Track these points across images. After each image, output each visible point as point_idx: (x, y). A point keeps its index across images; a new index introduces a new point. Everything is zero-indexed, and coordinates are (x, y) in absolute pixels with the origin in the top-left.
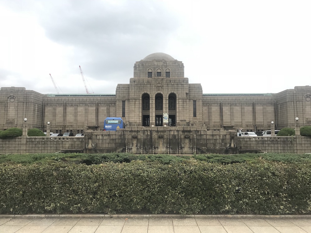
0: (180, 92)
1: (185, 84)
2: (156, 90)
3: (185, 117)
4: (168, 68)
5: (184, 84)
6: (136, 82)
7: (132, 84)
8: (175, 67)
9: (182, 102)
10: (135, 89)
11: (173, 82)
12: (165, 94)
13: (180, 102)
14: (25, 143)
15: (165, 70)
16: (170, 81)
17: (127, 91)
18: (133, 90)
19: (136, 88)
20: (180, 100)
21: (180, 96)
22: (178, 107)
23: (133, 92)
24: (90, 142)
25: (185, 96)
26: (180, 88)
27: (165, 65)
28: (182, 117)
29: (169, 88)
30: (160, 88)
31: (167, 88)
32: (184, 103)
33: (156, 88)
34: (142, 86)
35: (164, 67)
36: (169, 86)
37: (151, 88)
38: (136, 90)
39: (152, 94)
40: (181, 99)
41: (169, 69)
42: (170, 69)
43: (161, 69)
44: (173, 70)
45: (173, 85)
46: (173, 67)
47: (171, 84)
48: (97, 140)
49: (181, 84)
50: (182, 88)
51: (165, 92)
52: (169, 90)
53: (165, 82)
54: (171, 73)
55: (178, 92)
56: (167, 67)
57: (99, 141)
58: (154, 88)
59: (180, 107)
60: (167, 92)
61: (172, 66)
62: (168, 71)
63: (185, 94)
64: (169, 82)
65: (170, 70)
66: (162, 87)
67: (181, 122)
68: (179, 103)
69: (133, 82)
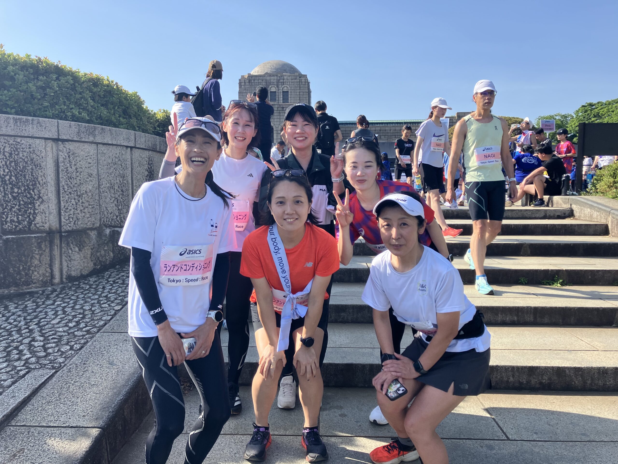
15: (281, 89)
27: (282, 81)
35: (280, 83)
41: (287, 87)
43: (275, 86)
44: (292, 88)
46: (293, 83)
54: (289, 93)
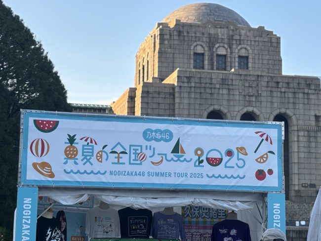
0: (302, 112)
1: (313, 94)
2: (242, 103)
3: (313, 177)
4: (245, 46)
5: (310, 92)
6: (193, 80)
7: (182, 85)
8: (261, 44)
10: (189, 98)
11: (285, 85)
12: (265, 114)
13: (301, 139)
15: (236, 51)
16: (278, 83)
17: (168, 101)
18: (186, 101)
19: (193, 95)
20: (301, 133)
21: (301, 122)
22: (296, 150)
23: (186, 107)
25: (313, 123)
26: (301, 101)
27: (238, 37)
28: (307, 177)
29: (275, 100)
30: (254, 100)
31: (269, 99)
32: (310, 142)
33: (241, 98)
34: (209, 91)
35: (234, 42)
36: (275, 94)
37: (231, 97)
38: (192, 101)
39: (232, 113)
40: (304, 130)
41: (246, 49)
42: (249, 48)
43: (226, 46)
44: (256, 52)
45: (285, 92)
46: (257, 44)
47: (279, 90)
49: (304, 93)
50: (306, 102)
51: (264, 110)
52: (276, 105)
53: (265, 84)
55: (297, 112)
56: (242, 42)
58: (237, 97)
59: (302, 149)
60: (269, 111)
61: (255, 41)
62: (244, 55)
63: (313, 118)
64: (274, 85)
65: (250, 52)
66: (258, 96)
67: (303, 189)
68: (298, 141)
69: (186, 80)
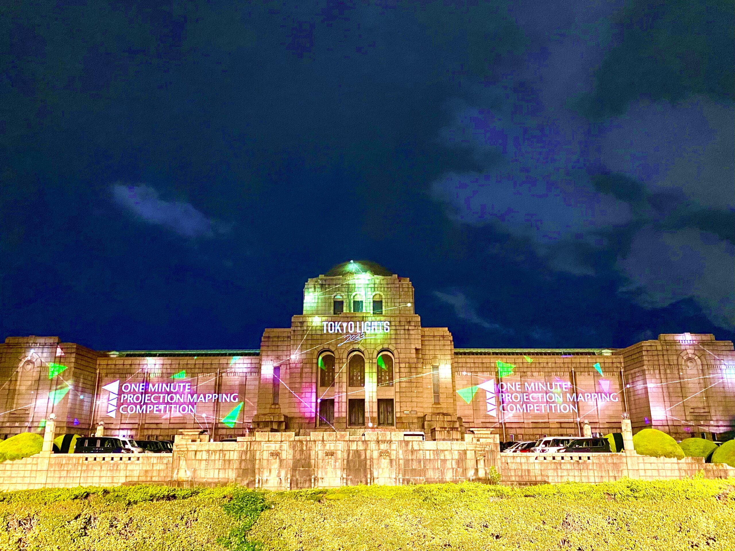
0: (403, 346)
1: (413, 330)
3: (414, 404)
4: (379, 292)
5: (410, 328)
6: (305, 324)
7: (295, 328)
8: (393, 289)
9: (407, 370)
10: (302, 339)
12: (369, 350)
13: (402, 370)
14: (45, 468)
15: (372, 297)
17: (286, 344)
19: (305, 338)
20: (403, 365)
21: (402, 356)
22: (398, 380)
24: (183, 467)
25: (414, 356)
26: (403, 336)
27: (372, 286)
28: (408, 404)
29: (378, 336)
30: (359, 338)
32: (411, 372)
34: (319, 332)
35: (369, 289)
36: (378, 332)
38: (304, 342)
39: (339, 351)
40: (405, 362)
43: (362, 294)
44: (389, 297)
46: (389, 290)
48: (197, 461)
49: (403, 328)
50: (407, 337)
51: (368, 346)
52: (379, 341)
55: (399, 346)
56: (376, 289)
57: (201, 463)
59: (403, 380)
60: (373, 346)
61: (387, 288)
62: (377, 300)
63: (414, 350)
66: (362, 334)
67: (405, 415)
68: (399, 372)
69: (299, 324)
